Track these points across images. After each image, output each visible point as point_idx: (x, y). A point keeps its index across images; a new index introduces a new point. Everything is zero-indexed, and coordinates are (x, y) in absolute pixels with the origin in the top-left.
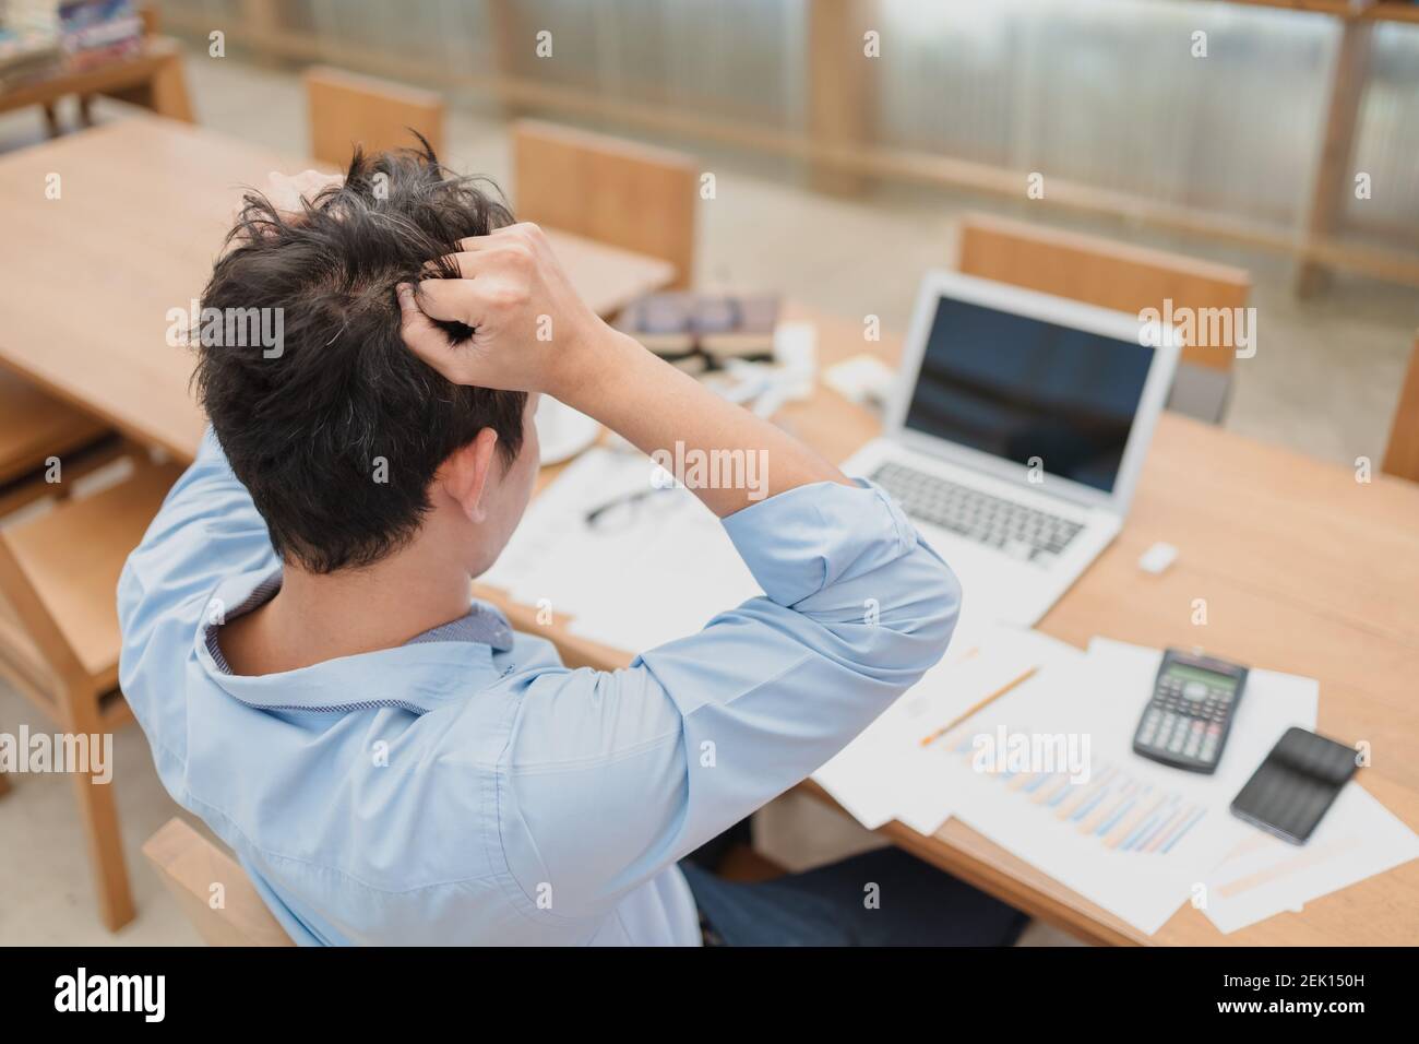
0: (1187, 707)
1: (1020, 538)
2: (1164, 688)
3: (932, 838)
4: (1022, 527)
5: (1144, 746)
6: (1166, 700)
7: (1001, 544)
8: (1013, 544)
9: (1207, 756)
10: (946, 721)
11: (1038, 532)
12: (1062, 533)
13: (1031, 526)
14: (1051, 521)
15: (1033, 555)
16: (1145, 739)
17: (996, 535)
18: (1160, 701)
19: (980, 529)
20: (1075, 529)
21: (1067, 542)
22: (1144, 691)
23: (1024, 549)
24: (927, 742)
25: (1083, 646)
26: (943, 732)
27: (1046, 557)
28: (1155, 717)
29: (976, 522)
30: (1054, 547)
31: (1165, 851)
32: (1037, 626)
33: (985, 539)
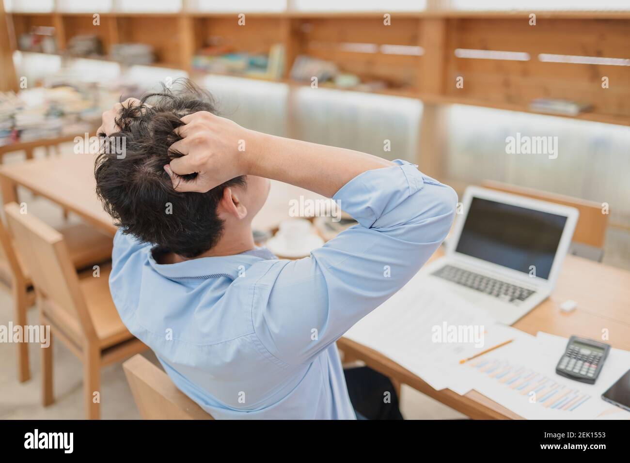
0: (581, 357)
1: (506, 294)
2: (571, 350)
3: (463, 396)
4: (507, 290)
5: (562, 369)
6: (570, 354)
7: (498, 295)
8: (502, 296)
9: (591, 375)
10: (471, 356)
11: (514, 293)
12: (525, 294)
13: (511, 290)
14: (519, 289)
15: (512, 300)
16: (562, 367)
17: (495, 292)
18: (569, 354)
19: (488, 290)
20: (531, 293)
21: (527, 297)
22: (562, 350)
23: (508, 298)
24: (462, 362)
25: (534, 334)
26: (469, 359)
27: (518, 301)
28: (566, 359)
29: (486, 287)
30: (521, 298)
31: (572, 410)
32: (512, 325)
33: (491, 293)
